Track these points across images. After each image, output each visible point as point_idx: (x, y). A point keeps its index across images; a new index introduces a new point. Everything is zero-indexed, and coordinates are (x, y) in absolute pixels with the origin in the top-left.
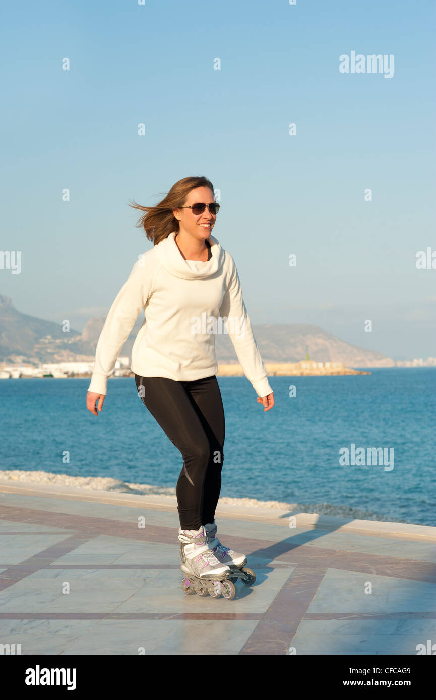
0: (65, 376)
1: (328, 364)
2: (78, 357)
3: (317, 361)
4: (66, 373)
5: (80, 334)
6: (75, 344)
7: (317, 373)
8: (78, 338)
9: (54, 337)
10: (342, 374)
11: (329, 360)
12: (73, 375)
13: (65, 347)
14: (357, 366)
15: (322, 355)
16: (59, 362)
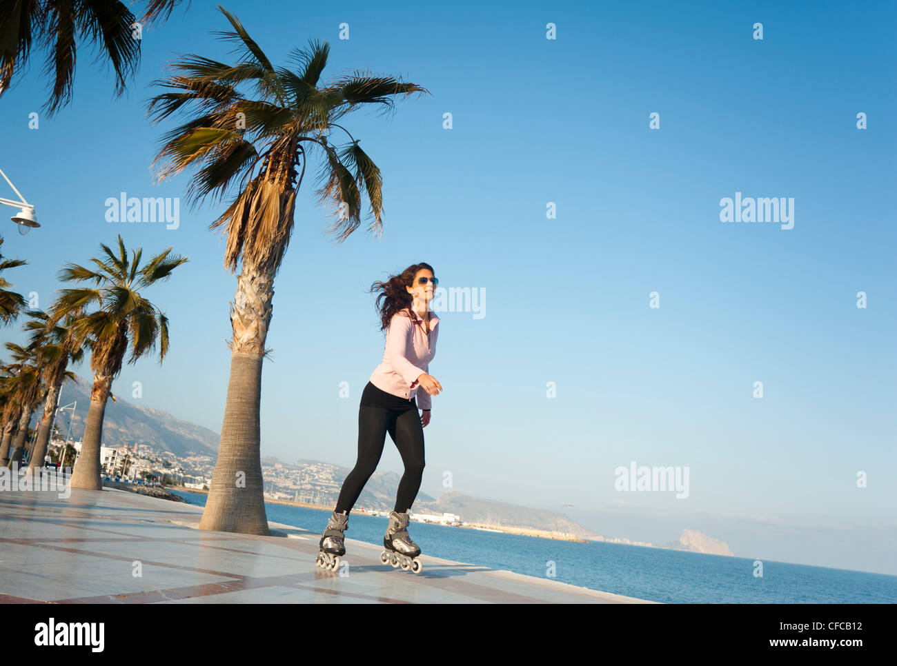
0: (424, 522)
1: (567, 535)
2: (433, 513)
3: (562, 532)
4: (425, 520)
5: (435, 500)
6: (432, 506)
7: (561, 538)
8: (434, 502)
9: (422, 500)
10: (575, 541)
11: (568, 532)
12: (429, 521)
13: (427, 506)
14: (583, 538)
15: (565, 529)
16: (422, 514)
